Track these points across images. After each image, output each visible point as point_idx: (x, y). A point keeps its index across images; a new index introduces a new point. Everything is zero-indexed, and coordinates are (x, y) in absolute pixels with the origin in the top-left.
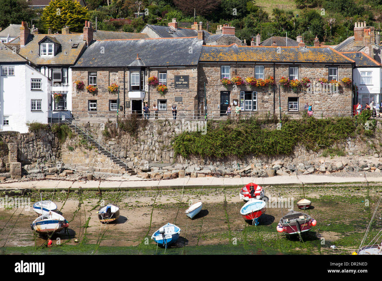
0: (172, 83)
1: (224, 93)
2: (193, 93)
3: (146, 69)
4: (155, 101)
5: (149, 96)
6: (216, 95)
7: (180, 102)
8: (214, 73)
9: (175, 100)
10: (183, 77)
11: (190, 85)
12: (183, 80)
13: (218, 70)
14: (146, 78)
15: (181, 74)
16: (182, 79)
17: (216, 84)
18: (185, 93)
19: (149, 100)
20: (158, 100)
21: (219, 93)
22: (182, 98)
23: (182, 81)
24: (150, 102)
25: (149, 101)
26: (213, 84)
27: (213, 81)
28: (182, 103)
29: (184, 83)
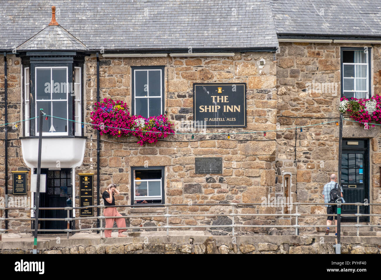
0: (183, 111)
1: (350, 143)
2: (262, 144)
3: (86, 58)
4: (121, 170)
5: (99, 155)
6: (327, 150)
7: (215, 177)
8: (319, 75)
9: (197, 168)
10: (223, 88)
11: (249, 118)
12: (225, 99)
13: (332, 65)
14: (88, 92)
15: (216, 78)
16: (220, 95)
17: (326, 115)
18: (233, 144)
19: (98, 169)
20: (132, 168)
21: (336, 147)
22: (219, 160)
23: (222, 104)
24: (103, 177)
25: (98, 174)
26: (318, 115)
27: (316, 105)
28: (221, 181)
29: (228, 109)
